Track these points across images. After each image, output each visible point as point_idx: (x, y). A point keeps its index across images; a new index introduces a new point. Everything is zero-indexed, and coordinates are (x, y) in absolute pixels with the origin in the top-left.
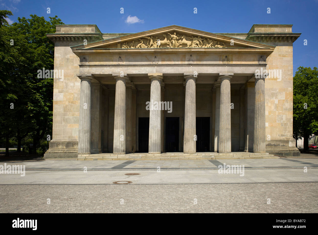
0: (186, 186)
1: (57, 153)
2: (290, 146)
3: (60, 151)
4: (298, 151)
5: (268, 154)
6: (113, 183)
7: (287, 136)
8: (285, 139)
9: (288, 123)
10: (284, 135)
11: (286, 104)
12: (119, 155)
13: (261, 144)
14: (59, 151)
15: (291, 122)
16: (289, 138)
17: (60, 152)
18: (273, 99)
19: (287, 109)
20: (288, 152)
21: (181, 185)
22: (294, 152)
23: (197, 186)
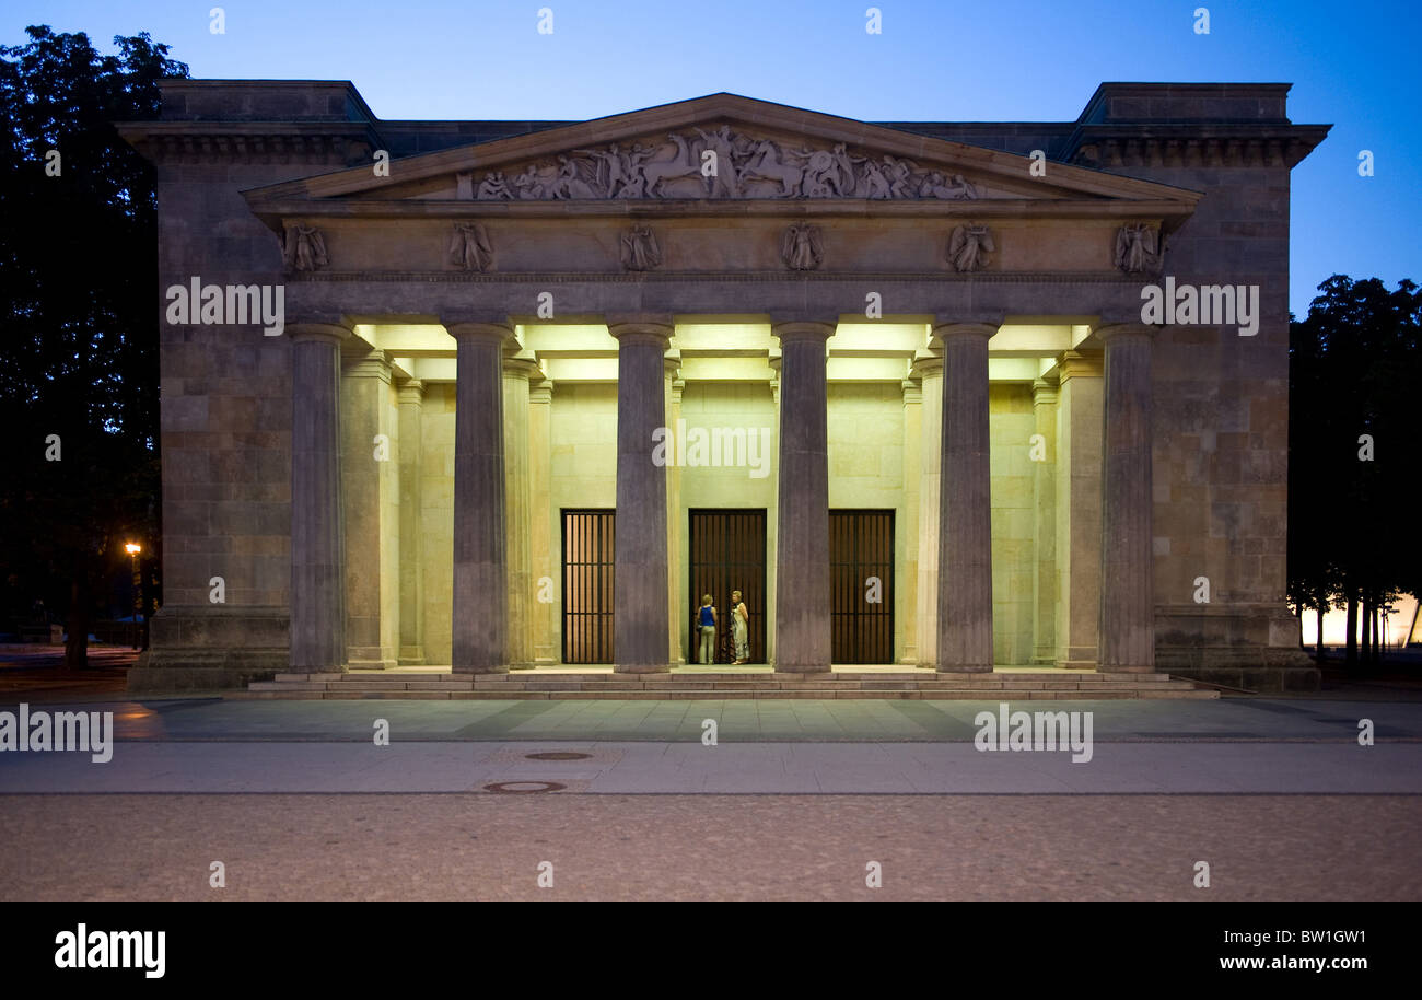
0: (794, 800)
1: (185, 665)
2: (1272, 643)
3: (202, 656)
4: (1310, 666)
5: (1166, 677)
6: (485, 788)
7: (1258, 597)
8: (1251, 610)
9: (1265, 540)
10: (1244, 597)
11: (1256, 453)
12: (477, 677)
13: (1134, 634)
14: (197, 656)
15: (1277, 537)
16: (1270, 610)
17: (201, 660)
18: (1193, 430)
19: (1260, 475)
20: (1265, 669)
21: (775, 798)
22: (1292, 673)
23: (841, 800)
